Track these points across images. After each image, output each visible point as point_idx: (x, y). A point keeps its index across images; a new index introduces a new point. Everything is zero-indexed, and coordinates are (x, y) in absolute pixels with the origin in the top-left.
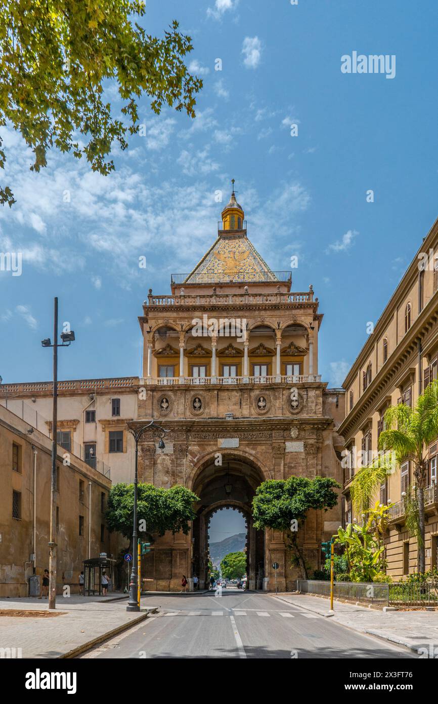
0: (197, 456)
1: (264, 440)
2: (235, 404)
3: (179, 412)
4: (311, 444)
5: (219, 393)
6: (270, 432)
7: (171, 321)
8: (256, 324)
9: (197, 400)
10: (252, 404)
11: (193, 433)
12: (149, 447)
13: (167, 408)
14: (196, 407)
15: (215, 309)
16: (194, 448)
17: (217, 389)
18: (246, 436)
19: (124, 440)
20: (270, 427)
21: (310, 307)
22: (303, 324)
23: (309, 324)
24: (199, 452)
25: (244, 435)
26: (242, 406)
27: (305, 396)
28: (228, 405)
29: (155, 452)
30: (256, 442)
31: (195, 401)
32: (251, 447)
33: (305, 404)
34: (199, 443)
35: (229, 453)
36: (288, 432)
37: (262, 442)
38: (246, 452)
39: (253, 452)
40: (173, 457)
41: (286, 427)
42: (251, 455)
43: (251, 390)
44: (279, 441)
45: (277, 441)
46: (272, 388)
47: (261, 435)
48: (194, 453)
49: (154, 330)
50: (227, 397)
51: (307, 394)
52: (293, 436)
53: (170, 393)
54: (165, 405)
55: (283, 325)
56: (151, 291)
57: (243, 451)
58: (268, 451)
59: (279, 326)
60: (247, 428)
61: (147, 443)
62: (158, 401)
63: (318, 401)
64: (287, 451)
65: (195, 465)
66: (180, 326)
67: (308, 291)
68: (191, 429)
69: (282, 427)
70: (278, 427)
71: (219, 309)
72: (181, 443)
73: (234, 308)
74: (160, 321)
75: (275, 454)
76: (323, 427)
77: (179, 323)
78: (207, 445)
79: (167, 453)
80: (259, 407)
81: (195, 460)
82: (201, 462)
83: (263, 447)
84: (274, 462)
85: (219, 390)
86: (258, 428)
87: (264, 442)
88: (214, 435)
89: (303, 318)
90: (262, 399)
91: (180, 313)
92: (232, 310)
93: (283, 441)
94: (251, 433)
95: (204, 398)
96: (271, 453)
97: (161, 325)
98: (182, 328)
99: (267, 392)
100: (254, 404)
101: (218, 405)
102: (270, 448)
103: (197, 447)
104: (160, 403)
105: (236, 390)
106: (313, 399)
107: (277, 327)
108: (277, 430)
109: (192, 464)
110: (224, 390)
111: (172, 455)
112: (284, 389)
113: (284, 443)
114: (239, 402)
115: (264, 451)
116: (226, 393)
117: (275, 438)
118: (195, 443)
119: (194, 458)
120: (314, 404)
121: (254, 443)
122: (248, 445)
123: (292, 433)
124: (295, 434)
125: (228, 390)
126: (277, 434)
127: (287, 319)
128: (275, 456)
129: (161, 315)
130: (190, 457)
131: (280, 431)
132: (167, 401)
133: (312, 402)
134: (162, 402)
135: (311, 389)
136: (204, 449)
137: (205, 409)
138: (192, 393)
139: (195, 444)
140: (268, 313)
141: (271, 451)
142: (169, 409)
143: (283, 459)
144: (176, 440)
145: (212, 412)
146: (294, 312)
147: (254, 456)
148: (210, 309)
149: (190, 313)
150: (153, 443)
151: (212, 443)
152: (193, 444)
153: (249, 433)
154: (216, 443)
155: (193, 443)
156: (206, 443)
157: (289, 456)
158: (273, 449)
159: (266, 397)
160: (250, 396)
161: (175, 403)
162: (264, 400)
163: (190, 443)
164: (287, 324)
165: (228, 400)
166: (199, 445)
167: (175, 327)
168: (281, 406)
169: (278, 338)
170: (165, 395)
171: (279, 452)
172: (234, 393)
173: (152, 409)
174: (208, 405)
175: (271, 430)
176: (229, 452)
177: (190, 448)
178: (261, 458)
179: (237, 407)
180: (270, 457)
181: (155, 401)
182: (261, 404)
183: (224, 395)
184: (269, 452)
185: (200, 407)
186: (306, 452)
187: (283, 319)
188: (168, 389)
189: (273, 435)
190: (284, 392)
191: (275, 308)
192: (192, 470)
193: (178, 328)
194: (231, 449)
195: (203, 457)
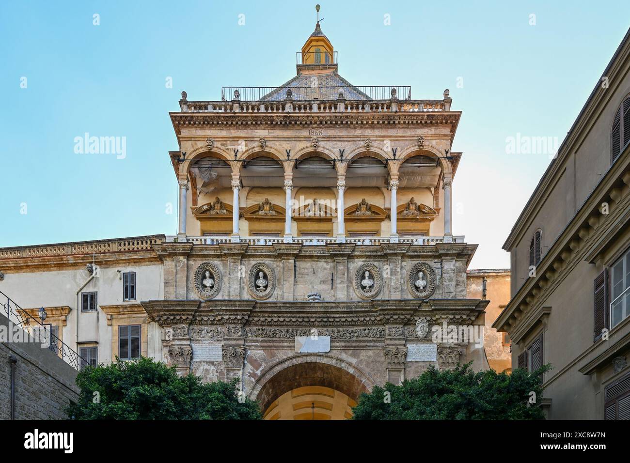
0: (261, 365)
1: (370, 341)
2: (324, 282)
3: (231, 294)
4: (450, 348)
5: (297, 263)
6: (381, 328)
7: (217, 144)
8: (357, 152)
9: (261, 274)
10: (352, 283)
11: (255, 328)
12: (182, 349)
13: (212, 287)
14: (259, 287)
15: (290, 123)
16: (256, 353)
17: (293, 255)
18: (341, 334)
19: (143, 340)
20: (381, 317)
21: (446, 123)
22: (434, 151)
23: (444, 152)
24: (265, 360)
25: (339, 331)
26: (335, 285)
27: (438, 271)
28: (311, 283)
29: (192, 358)
30: (357, 344)
31: (257, 277)
32: (351, 352)
33: (437, 282)
34: (265, 344)
35: (313, 361)
36: (412, 328)
37: (369, 344)
38: (342, 361)
39: (354, 361)
40: (223, 367)
41: (408, 317)
42: (350, 364)
43: (350, 257)
44: (397, 342)
45: (393, 342)
46: (385, 253)
47: (367, 331)
48: (256, 361)
49: (191, 158)
50: (311, 270)
51: (442, 268)
52: (420, 333)
53: (216, 262)
54: (208, 282)
55: (402, 154)
56: (184, 94)
57: (337, 359)
58: (379, 359)
59: (394, 155)
60: (343, 319)
61: (178, 343)
62: (197, 274)
63: (460, 279)
64: (409, 359)
65: (258, 381)
66: (233, 153)
67: (442, 98)
68: (251, 319)
69: (402, 317)
70: (395, 317)
71: (296, 123)
72: (234, 342)
73: (321, 123)
74: (200, 144)
75: (390, 363)
76: (470, 319)
77: (231, 147)
78: (277, 348)
79: (212, 360)
80: (363, 288)
81: (259, 372)
82: (269, 376)
83: (371, 353)
84: (387, 377)
85: (297, 256)
86: (362, 319)
87: (372, 344)
88: (288, 331)
89: (434, 143)
90: (367, 274)
91: (233, 131)
92: (318, 127)
93: (403, 342)
94: (350, 329)
95: (273, 270)
96: (383, 363)
97: (201, 151)
98: (236, 156)
99: (376, 263)
100: (354, 283)
101: (295, 282)
102: (382, 354)
103: (262, 352)
104: (200, 278)
105: (324, 257)
106: (452, 275)
107: (393, 157)
108: (393, 323)
109: (253, 379)
110: (305, 257)
111: (220, 364)
112: (404, 256)
113: (405, 345)
114: (330, 278)
115: (371, 359)
116: (309, 264)
117: (391, 337)
118: (258, 344)
119: (257, 370)
120: (454, 283)
121: (354, 345)
122: (345, 349)
123: (418, 329)
124: (422, 330)
125: (311, 257)
126: (393, 330)
127: (407, 142)
128: (389, 366)
129: (200, 133)
130: (249, 368)
131: (398, 326)
132: (212, 277)
133: (450, 280)
134: (204, 277)
135: (448, 258)
136: (273, 356)
137: (274, 288)
138: (253, 262)
139: (257, 346)
140: (377, 132)
141: (383, 359)
142: (215, 289)
143: (402, 372)
144: (226, 337)
145: (286, 295)
146: (420, 132)
147: (354, 367)
148: (281, 123)
149: (249, 130)
150: (188, 342)
151: (286, 344)
152: (255, 346)
153: (347, 328)
154: (292, 344)
155: (254, 344)
156: (275, 344)
157: (413, 368)
158: (386, 354)
159: (373, 272)
160: (348, 269)
161: (225, 279)
162: (371, 277)
163: (250, 344)
164: (409, 151)
165: (311, 274)
166: (265, 348)
167: (224, 154)
168: (399, 286)
169: (393, 175)
170: (207, 264)
171: (396, 361)
172: (322, 264)
173: (187, 287)
174: (280, 283)
175: (383, 325)
176: (313, 359)
177: (249, 352)
178: (367, 370)
179: (327, 287)
180: (380, 369)
181: (192, 275)
182: (366, 282)
183: (305, 266)
184: (379, 361)
185: (266, 287)
186: (441, 361)
187: (402, 143)
188: (212, 253)
189: (387, 332)
190: (404, 263)
191: (389, 123)
192: (253, 388)
193: (229, 156)
194: (316, 355)
195: (272, 368)
